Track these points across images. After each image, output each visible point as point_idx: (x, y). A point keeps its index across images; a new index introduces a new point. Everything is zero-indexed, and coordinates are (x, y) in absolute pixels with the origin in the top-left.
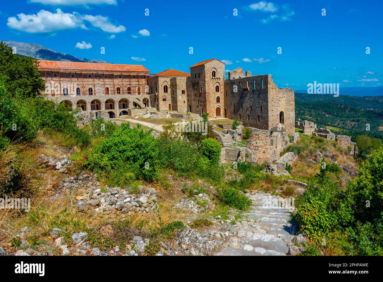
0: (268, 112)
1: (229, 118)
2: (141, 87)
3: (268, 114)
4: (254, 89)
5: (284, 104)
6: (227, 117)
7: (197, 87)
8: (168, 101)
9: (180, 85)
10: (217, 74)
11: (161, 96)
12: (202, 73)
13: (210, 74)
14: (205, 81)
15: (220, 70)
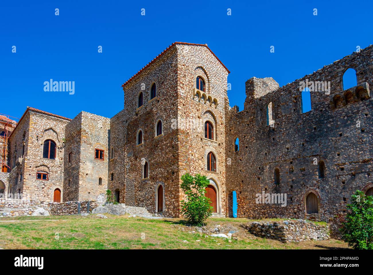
1: (249, 218)
6: (241, 216)
7: (142, 129)
8: (53, 181)
9: (91, 134)
10: (210, 89)
11: (33, 164)
12: (166, 77)
13: (192, 80)
14: (177, 95)
15: (217, 82)
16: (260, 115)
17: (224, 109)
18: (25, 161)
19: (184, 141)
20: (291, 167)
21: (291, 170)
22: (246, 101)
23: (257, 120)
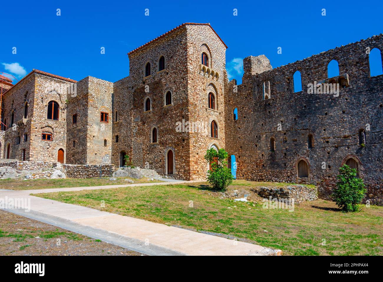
6: (240, 178)
7: (150, 97)
8: (57, 141)
9: (97, 98)
10: (212, 63)
11: (39, 126)
12: (175, 53)
13: (199, 56)
14: (187, 71)
15: (218, 57)
16: (257, 90)
17: (223, 82)
18: (31, 122)
19: (193, 112)
20: (284, 137)
21: (285, 140)
22: (244, 77)
23: (254, 94)
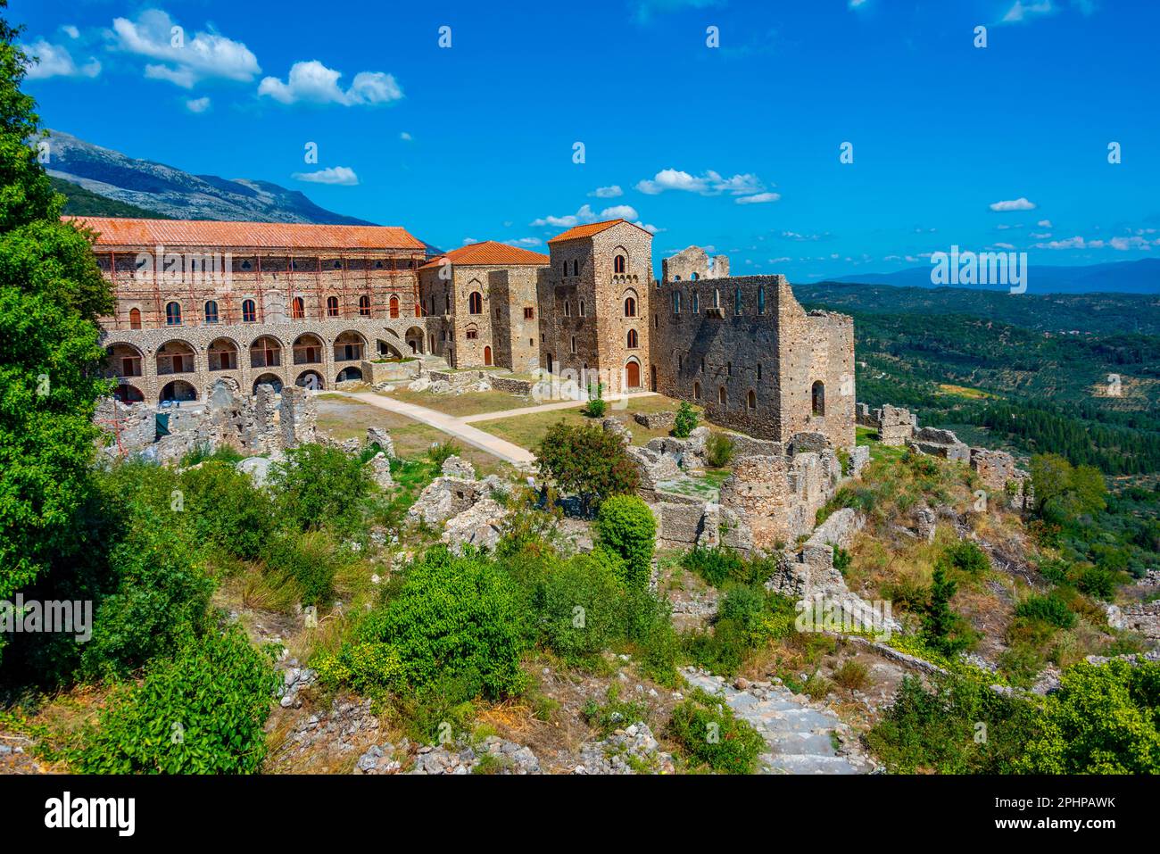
0: (779, 385)
1: (663, 393)
2: (400, 295)
3: (779, 389)
4: (737, 313)
5: (825, 359)
7: (568, 300)
8: (482, 339)
9: (519, 293)
10: (630, 265)
11: (462, 324)
12: (585, 261)
13: (610, 264)
15: (638, 253)
17: (646, 280)
18: (454, 319)
19: (602, 328)
